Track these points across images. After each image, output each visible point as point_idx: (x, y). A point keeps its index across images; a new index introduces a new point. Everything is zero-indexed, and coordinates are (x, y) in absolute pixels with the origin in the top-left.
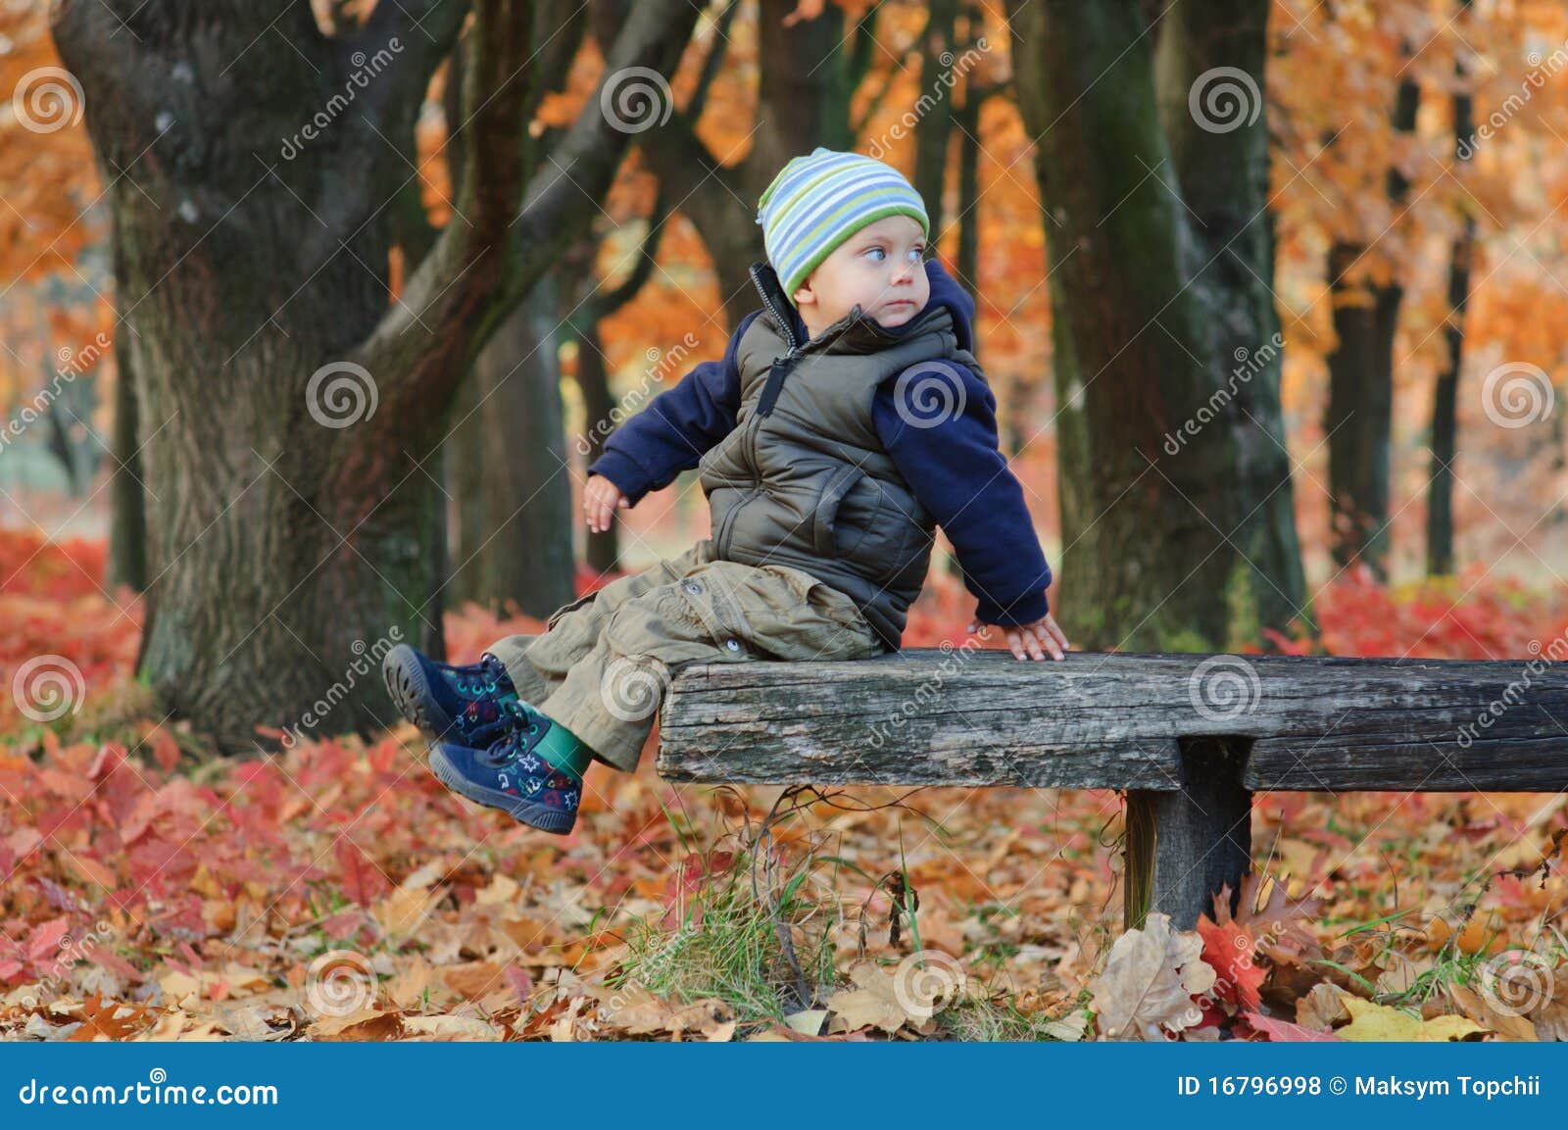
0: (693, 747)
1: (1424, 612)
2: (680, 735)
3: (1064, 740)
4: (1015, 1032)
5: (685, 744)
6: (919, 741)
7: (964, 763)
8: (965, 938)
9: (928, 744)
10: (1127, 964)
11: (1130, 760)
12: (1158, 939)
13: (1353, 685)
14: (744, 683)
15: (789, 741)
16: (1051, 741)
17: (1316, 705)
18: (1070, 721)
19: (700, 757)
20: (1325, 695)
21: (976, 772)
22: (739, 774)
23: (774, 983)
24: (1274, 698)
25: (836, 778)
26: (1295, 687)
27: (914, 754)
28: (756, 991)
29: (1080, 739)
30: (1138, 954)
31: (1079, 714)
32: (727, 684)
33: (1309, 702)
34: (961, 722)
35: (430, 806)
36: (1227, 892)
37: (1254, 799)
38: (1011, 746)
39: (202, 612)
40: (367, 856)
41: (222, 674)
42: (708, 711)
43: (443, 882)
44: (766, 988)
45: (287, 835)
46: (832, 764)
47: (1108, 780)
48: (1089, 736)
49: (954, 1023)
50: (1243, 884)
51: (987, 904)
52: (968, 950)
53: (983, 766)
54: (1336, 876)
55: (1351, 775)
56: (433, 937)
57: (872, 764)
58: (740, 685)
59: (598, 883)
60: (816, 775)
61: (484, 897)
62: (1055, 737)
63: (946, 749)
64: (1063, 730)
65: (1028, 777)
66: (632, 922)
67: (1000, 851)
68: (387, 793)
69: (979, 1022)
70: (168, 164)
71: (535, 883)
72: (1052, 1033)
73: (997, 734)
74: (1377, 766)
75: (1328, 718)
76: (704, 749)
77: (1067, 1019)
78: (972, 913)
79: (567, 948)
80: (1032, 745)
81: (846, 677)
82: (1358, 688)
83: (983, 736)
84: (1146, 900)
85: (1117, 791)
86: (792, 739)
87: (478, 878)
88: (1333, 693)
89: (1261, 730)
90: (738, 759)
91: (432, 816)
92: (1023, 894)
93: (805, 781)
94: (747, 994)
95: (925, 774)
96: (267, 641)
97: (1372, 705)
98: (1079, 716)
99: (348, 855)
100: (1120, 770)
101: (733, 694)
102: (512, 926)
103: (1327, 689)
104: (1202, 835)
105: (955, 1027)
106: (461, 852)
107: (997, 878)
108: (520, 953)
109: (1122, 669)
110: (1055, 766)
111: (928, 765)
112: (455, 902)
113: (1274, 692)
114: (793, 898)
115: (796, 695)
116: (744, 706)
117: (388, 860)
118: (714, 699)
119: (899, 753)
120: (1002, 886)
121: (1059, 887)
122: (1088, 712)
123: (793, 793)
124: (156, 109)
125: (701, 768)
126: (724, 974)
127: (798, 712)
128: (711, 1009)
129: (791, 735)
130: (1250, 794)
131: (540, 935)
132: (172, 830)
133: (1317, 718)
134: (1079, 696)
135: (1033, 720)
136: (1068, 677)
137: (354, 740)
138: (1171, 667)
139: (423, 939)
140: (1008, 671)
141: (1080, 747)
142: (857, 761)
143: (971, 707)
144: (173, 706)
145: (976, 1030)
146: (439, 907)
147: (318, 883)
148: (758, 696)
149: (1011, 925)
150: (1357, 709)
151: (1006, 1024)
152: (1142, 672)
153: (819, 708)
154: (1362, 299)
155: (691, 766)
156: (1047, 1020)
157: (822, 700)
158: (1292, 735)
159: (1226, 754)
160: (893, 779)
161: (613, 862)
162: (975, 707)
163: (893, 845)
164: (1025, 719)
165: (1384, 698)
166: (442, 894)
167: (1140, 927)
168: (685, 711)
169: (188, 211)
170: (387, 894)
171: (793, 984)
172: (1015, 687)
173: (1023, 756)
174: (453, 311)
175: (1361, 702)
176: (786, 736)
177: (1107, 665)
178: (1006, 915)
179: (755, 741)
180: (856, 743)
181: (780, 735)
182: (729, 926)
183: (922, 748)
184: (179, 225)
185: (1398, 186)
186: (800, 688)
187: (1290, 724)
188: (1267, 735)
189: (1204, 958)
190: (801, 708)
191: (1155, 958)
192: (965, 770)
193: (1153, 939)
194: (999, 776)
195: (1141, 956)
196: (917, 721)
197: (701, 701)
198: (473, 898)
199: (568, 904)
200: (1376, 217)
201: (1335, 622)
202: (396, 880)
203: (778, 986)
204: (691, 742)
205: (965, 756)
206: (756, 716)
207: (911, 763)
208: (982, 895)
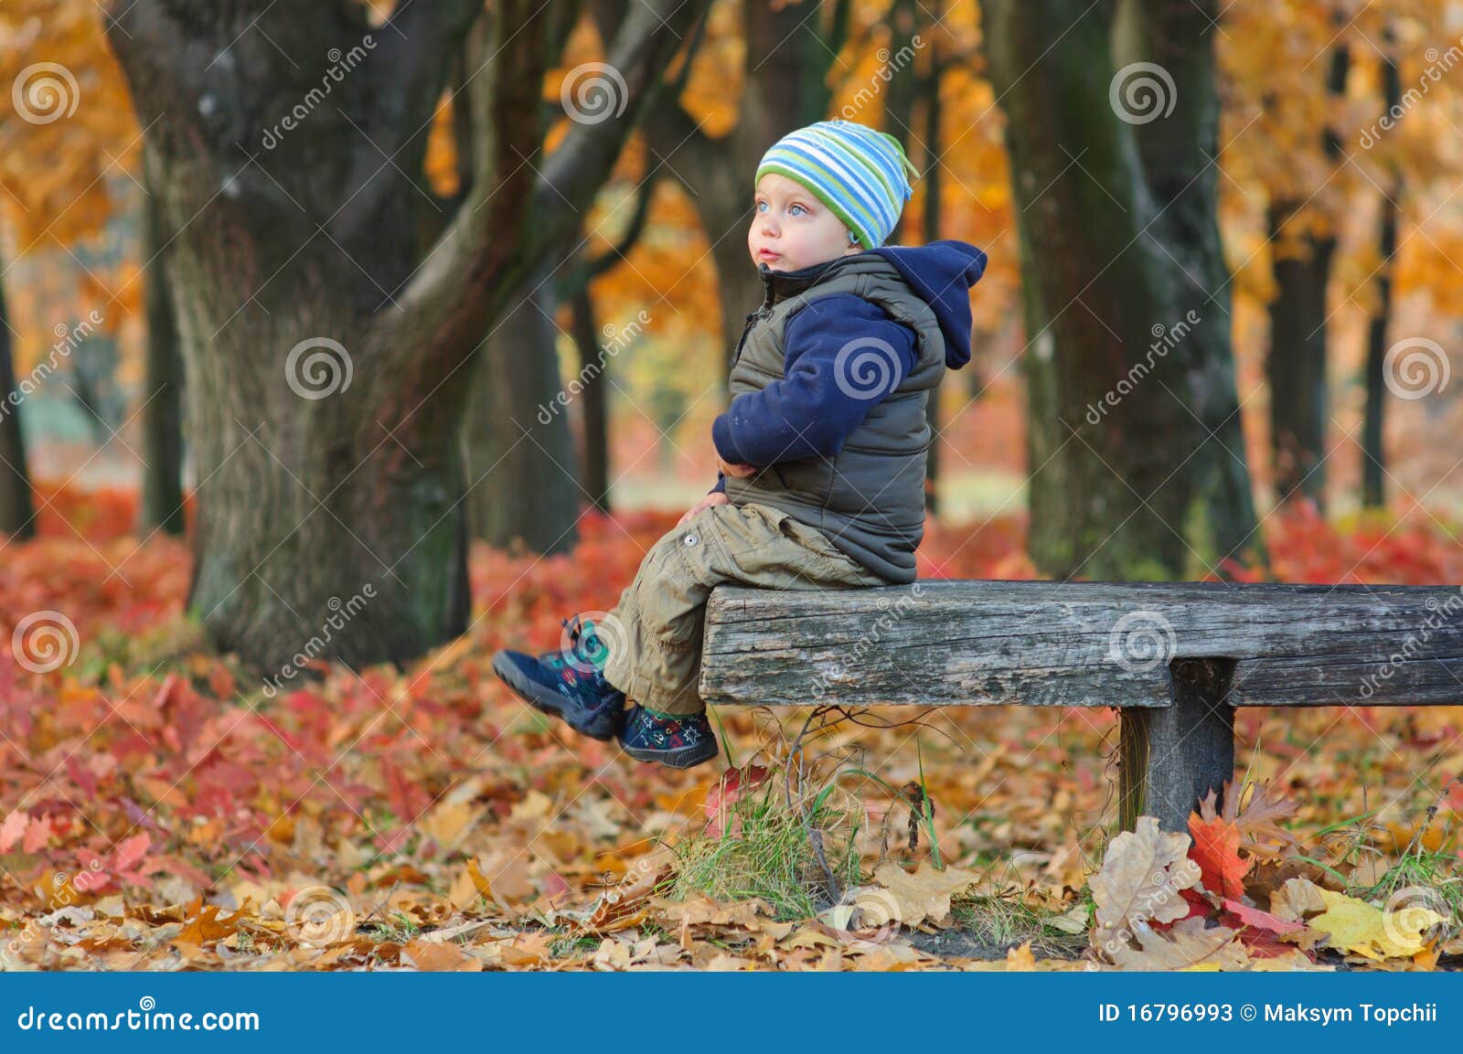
0: (732, 672)
1: (1366, 542)
2: (720, 661)
3: (1066, 663)
4: (1025, 926)
5: (724, 669)
6: (936, 665)
7: (976, 684)
8: (961, 845)
9: (944, 668)
10: (1121, 863)
11: (1126, 680)
12: (1148, 840)
13: (1325, 610)
14: (778, 614)
15: (819, 666)
16: (1055, 663)
17: (1290, 629)
18: (1071, 646)
19: (739, 681)
20: (1300, 620)
21: (987, 692)
22: (773, 696)
23: (807, 883)
24: (1254, 623)
25: (861, 699)
26: (1274, 612)
27: (931, 677)
28: (792, 891)
29: (1080, 662)
30: (1130, 855)
31: (1079, 639)
32: (761, 615)
33: (1286, 627)
34: (974, 648)
35: (464, 730)
36: (1212, 797)
37: (1236, 714)
38: (1018, 668)
39: (247, 556)
40: (410, 776)
41: (265, 611)
42: (746, 640)
43: (483, 798)
44: (800, 888)
45: (339, 758)
46: (858, 687)
47: (1106, 699)
48: (1088, 659)
49: (970, 917)
50: (1226, 790)
51: (979, 813)
52: (964, 855)
53: (993, 687)
54: (1297, 784)
55: (1325, 691)
56: (476, 848)
57: (891, 687)
58: (773, 616)
59: (622, 797)
60: (843, 696)
61: (520, 812)
62: (1058, 660)
63: (960, 672)
64: (1065, 654)
65: (1034, 696)
66: (656, 832)
67: (987, 765)
68: (424, 718)
69: (993, 917)
70: (212, 141)
71: (566, 799)
72: (1057, 926)
73: (1005, 658)
74: (1348, 683)
75: (1303, 641)
76: (743, 674)
77: (1071, 913)
78: (966, 821)
79: (598, 857)
80: (1037, 667)
81: (869, 608)
82: (1331, 613)
83: (992, 659)
84: (1141, 806)
85: (1113, 708)
86: (821, 664)
87: (514, 795)
88: (1308, 619)
89: (1243, 652)
90: (772, 683)
91: (465, 739)
92: (1011, 805)
93: (834, 701)
94: (784, 894)
95: (941, 695)
96: (308, 580)
97: (1343, 629)
98: (1079, 641)
99: (393, 774)
100: (1116, 689)
101: (768, 624)
102: (547, 838)
103: (1302, 614)
104: (1191, 747)
105: (971, 921)
106: (495, 772)
107: (987, 790)
108: (556, 861)
109: (1117, 598)
110: (1059, 686)
111: (944, 687)
112: (493, 817)
113: (1255, 618)
114: (823, 806)
115: (824, 624)
116: (778, 635)
117: (429, 779)
118: (751, 629)
119: (918, 676)
120: (991, 797)
121: (1042, 797)
122: (1088, 637)
123: (822, 712)
124: (200, 92)
125: (740, 691)
126: (762, 875)
127: (826, 640)
128: (754, 906)
129: (820, 661)
130: (1233, 709)
131: (574, 846)
132: (237, 754)
133: (1294, 640)
134: (1079, 623)
135: (1038, 645)
136: (1069, 607)
137: (388, 670)
138: (1160, 596)
139: (467, 850)
140: (1014, 601)
141: (1080, 669)
142: (880, 684)
143: (981, 634)
144: (221, 641)
145: (989, 924)
146: (481, 821)
147: (371, 799)
148: (790, 625)
149: (1002, 832)
150: (1328, 632)
151: (1016, 918)
152: (1133, 600)
153: (846, 636)
154: (1299, 251)
155: (730, 690)
156: (1053, 914)
157: (848, 629)
158: (1272, 657)
159: (1212, 673)
160: (913, 699)
161: (636, 779)
162: (985, 634)
163: (886, 761)
164: (1029, 645)
165: (1353, 622)
166: (482, 810)
167: (1133, 829)
168: (726, 640)
169: (230, 186)
170: (431, 810)
171: (823, 884)
172: (1022, 616)
173: (1029, 677)
174: (476, 276)
175: (1333, 626)
176: (816, 661)
177: (1104, 595)
178: (999, 822)
179: (787, 667)
180: (879, 668)
181: (810, 661)
182: (766, 832)
183: (939, 671)
184: (222, 200)
185: (1332, 145)
186: (828, 618)
187: (1269, 646)
188: (1249, 656)
189: (1191, 855)
190: (829, 636)
191: (1145, 857)
192: (978, 691)
193: (1144, 840)
194: (1008, 696)
195: (1134, 856)
196: (933, 647)
197: (739, 631)
198: (509, 812)
199: (599, 817)
200: (1314, 174)
201: (1284, 552)
202: (437, 797)
203: (811, 886)
204: (730, 668)
205: (977, 678)
206: (788, 644)
207: (928, 685)
208: (973, 805)
